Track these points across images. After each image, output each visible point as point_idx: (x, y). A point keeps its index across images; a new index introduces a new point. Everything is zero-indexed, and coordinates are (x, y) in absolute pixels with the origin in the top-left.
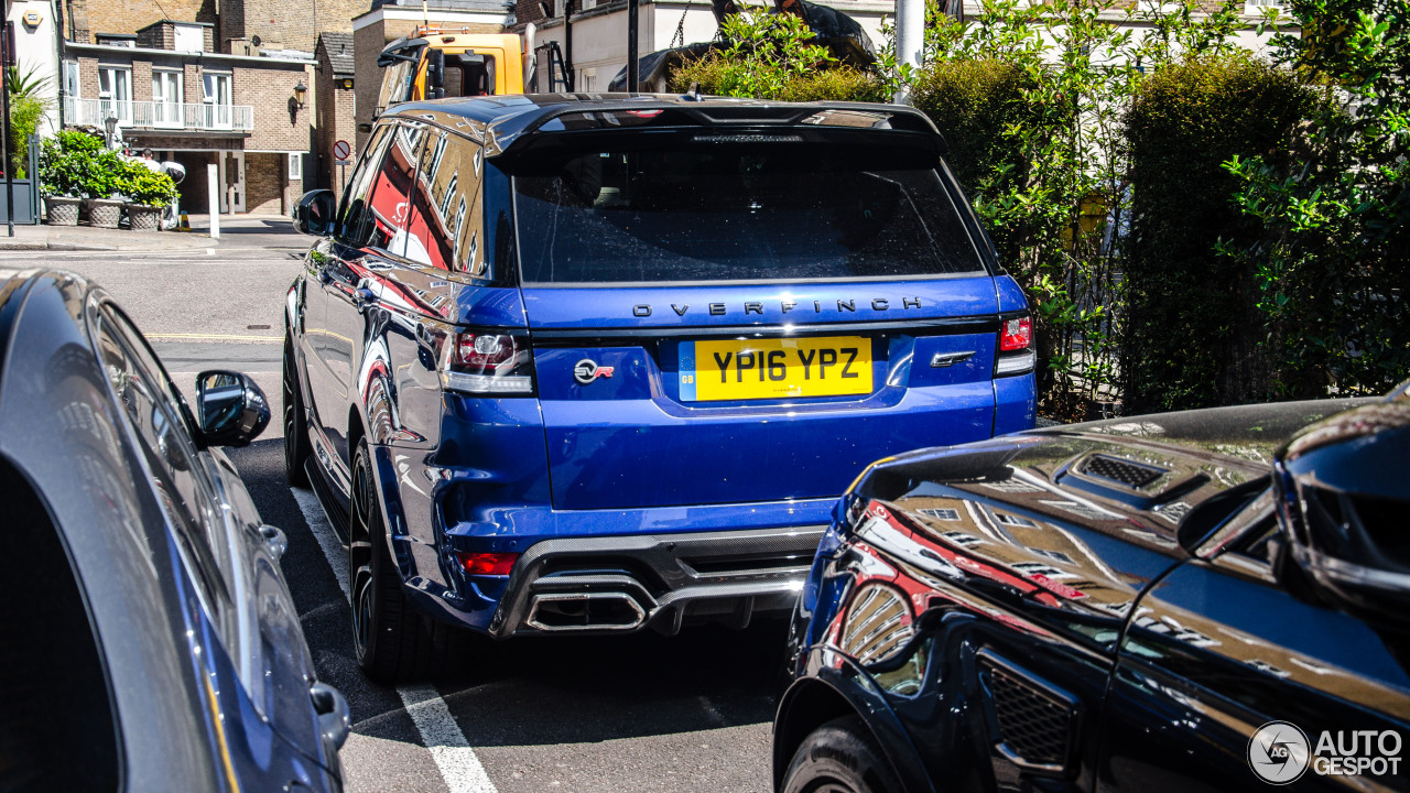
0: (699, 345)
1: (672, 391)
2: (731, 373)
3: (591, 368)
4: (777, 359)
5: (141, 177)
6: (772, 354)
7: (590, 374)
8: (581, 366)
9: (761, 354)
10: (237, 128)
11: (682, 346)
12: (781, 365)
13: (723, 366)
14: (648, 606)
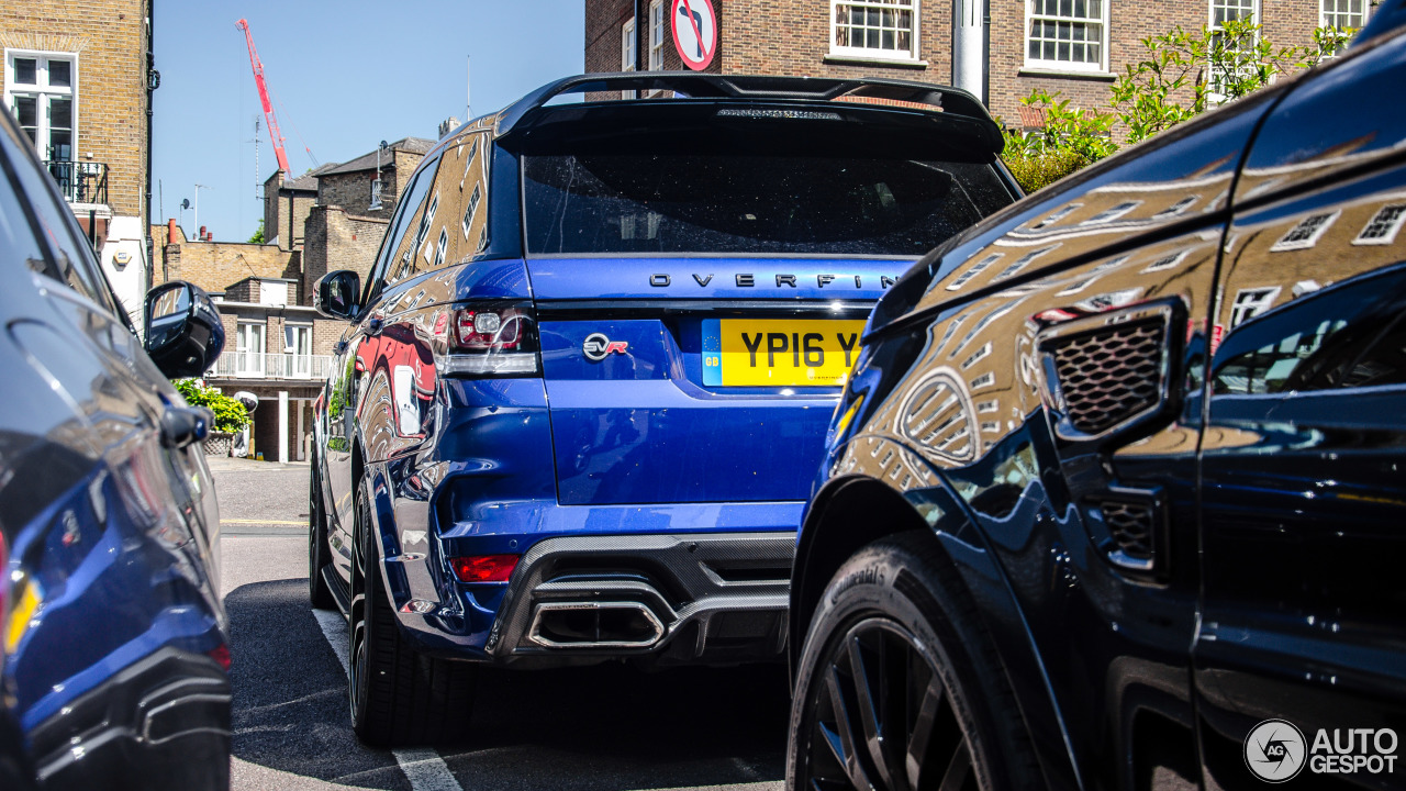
0: (724, 323)
1: (694, 374)
2: (762, 356)
3: (602, 343)
4: (813, 343)
5: (214, 404)
6: (808, 337)
7: (601, 349)
8: (592, 340)
9: (796, 336)
10: (316, 377)
11: (705, 323)
12: (818, 349)
13: (753, 348)
14: (667, 619)
